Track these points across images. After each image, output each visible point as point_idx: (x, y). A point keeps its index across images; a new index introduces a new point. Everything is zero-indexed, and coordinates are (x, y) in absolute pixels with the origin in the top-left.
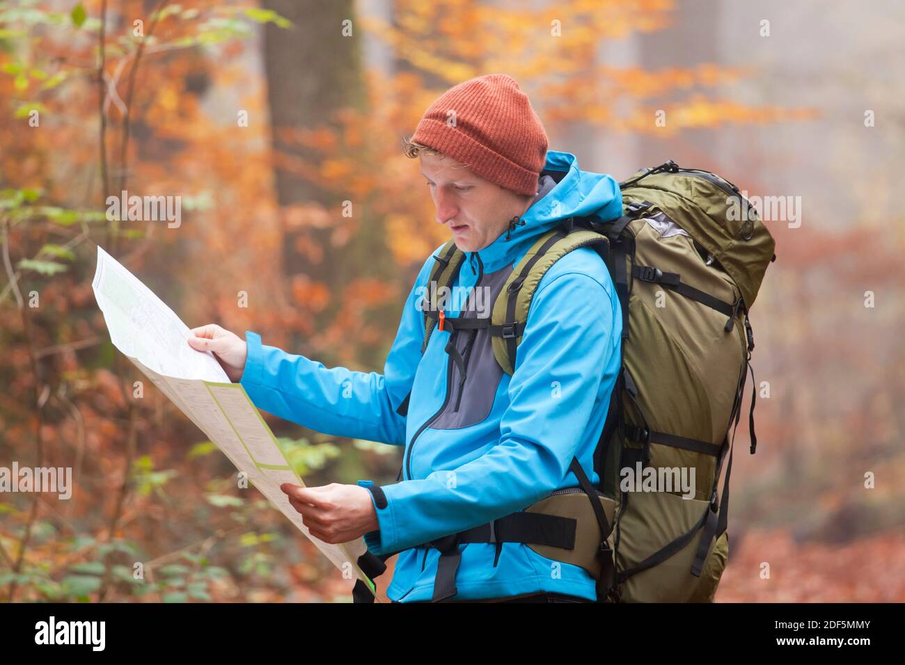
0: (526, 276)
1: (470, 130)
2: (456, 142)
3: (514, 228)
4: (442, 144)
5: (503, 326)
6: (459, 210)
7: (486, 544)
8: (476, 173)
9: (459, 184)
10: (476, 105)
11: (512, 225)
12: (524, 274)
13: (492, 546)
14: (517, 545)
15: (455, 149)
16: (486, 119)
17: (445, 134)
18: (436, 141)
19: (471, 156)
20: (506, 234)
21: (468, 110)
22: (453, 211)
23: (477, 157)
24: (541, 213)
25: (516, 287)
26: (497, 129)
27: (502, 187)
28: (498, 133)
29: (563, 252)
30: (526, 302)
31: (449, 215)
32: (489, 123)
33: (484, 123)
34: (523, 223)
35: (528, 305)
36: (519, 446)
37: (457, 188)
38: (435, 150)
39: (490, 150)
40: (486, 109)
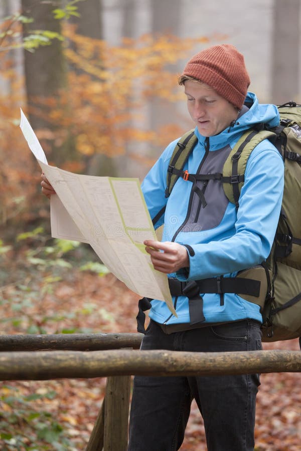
0: (242, 151)
1: (217, 70)
2: (210, 75)
3: (233, 126)
4: (202, 76)
5: (230, 177)
6: (206, 113)
7: (215, 294)
8: (219, 93)
9: (208, 99)
10: (220, 57)
11: (232, 125)
12: (240, 150)
13: (218, 295)
14: (233, 295)
15: (209, 79)
16: (225, 65)
17: (204, 71)
18: (199, 74)
19: (217, 83)
20: (228, 128)
21: (216, 59)
22: (203, 113)
23: (220, 84)
24: (247, 119)
25: (236, 158)
26: (230, 70)
27: (230, 102)
28: (231, 72)
29: (260, 140)
30: (244, 164)
31: (201, 116)
32: (227, 67)
33: (224, 67)
34: (238, 124)
35: (245, 166)
36: (251, 234)
37: (206, 101)
38: (198, 80)
39: (227, 81)
40: (224, 59)
